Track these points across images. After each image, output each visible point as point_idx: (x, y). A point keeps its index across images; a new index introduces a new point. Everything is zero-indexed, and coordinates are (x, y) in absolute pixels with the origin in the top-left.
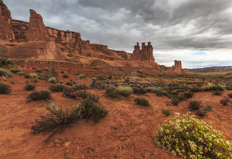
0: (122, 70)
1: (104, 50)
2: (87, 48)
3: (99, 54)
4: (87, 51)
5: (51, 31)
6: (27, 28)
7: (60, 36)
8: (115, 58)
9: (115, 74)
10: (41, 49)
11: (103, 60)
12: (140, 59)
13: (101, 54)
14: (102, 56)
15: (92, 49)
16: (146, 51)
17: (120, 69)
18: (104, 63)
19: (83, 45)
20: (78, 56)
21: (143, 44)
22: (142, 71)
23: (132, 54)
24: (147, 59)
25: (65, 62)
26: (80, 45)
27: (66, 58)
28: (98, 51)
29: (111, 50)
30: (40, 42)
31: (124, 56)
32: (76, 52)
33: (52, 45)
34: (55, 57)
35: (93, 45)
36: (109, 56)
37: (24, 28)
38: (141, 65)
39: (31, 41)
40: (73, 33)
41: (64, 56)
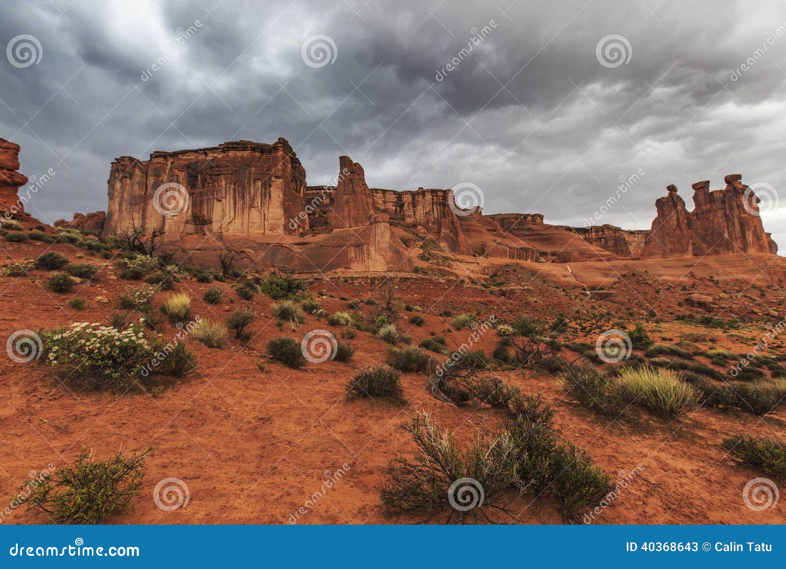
0: (608, 295)
1: (529, 229)
2: (475, 231)
3: (514, 245)
4: (475, 240)
5: (381, 198)
6: (332, 200)
7: (402, 205)
8: (576, 254)
9: (578, 312)
10: (358, 246)
11: (529, 263)
12: (690, 248)
13: (522, 243)
14: (523, 249)
15: (488, 230)
16: (720, 214)
17: (601, 294)
18: (534, 273)
19: (463, 222)
20: (449, 255)
21: (701, 188)
22: (710, 299)
23: (646, 234)
24: (728, 246)
25: (414, 276)
26: (453, 223)
27: (415, 265)
28: (511, 235)
29: (557, 227)
30: (356, 228)
31: (611, 243)
32: (443, 245)
33: (383, 234)
34: (388, 264)
35: (493, 217)
36: (549, 249)
38: (699, 273)
39: (338, 230)
40: (433, 192)
41: (410, 260)
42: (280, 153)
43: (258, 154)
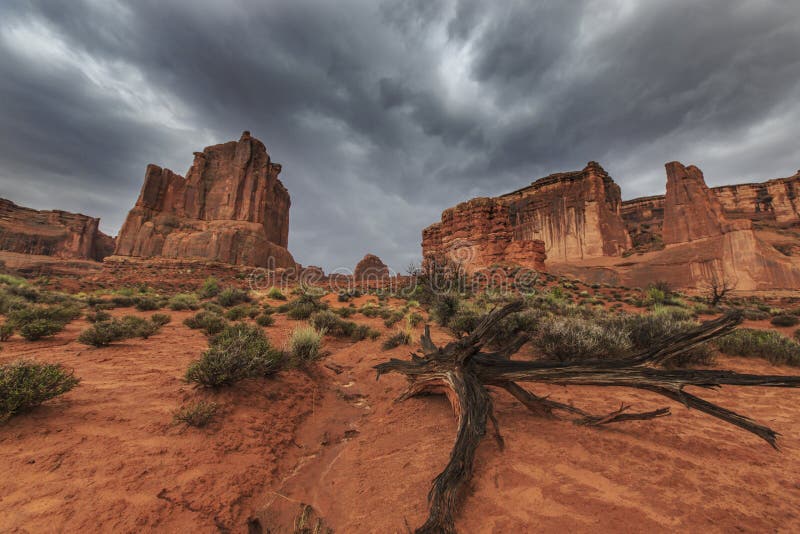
5: (729, 196)
7: (769, 200)
10: (705, 262)
30: (698, 241)
33: (744, 244)
34: (756, 281)
37: (647, 213)
39: (672, 245)
42: (592, 177)
43: (568, 183)
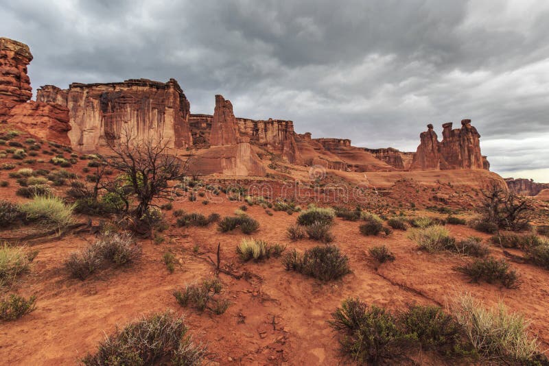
0: (388, 193)
1: (341, 150)
2: (306, 149)
3: (329, 159)
4: (306, 156)
5: (243, 125)
6: (209, 125)
7: (257, 130)
8: (370, 167)
9: (369, 204)
10: (228, 158)
11: (340, 172)
12: (439, 165)
13: (336, 159)
14: (336, 162)
15: (315, 149)
16: (457, 144)
17: (383, 192)
18: (343, 179)
19: (299, 144)
20: (289, 166)
21: (447, 126)
22: (447, 197)
23: (414, 155)
24: (460, 164)
25: (266, 179)
26: (292, 144)
27: (267, 171)
28: (329, 153)
29: (359, 149)
31: (392, 160)
32: (285, 158)
33: (246, 150)
34: (249, 170)
35: (318, 140)
36: (353, 163)
37: (204, 125)
38: (443, 181)
39: (214, 147)
40: (279, 122)
41: (263, 168)
42: (172, 90)
43: (154, 90)
